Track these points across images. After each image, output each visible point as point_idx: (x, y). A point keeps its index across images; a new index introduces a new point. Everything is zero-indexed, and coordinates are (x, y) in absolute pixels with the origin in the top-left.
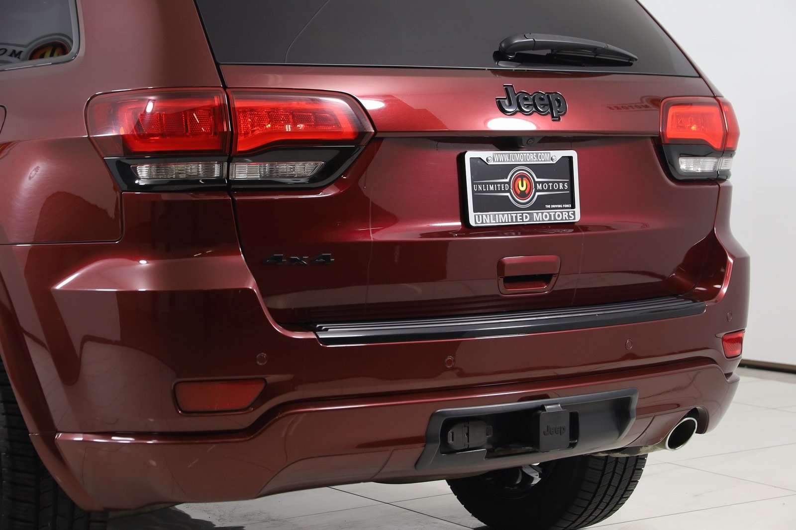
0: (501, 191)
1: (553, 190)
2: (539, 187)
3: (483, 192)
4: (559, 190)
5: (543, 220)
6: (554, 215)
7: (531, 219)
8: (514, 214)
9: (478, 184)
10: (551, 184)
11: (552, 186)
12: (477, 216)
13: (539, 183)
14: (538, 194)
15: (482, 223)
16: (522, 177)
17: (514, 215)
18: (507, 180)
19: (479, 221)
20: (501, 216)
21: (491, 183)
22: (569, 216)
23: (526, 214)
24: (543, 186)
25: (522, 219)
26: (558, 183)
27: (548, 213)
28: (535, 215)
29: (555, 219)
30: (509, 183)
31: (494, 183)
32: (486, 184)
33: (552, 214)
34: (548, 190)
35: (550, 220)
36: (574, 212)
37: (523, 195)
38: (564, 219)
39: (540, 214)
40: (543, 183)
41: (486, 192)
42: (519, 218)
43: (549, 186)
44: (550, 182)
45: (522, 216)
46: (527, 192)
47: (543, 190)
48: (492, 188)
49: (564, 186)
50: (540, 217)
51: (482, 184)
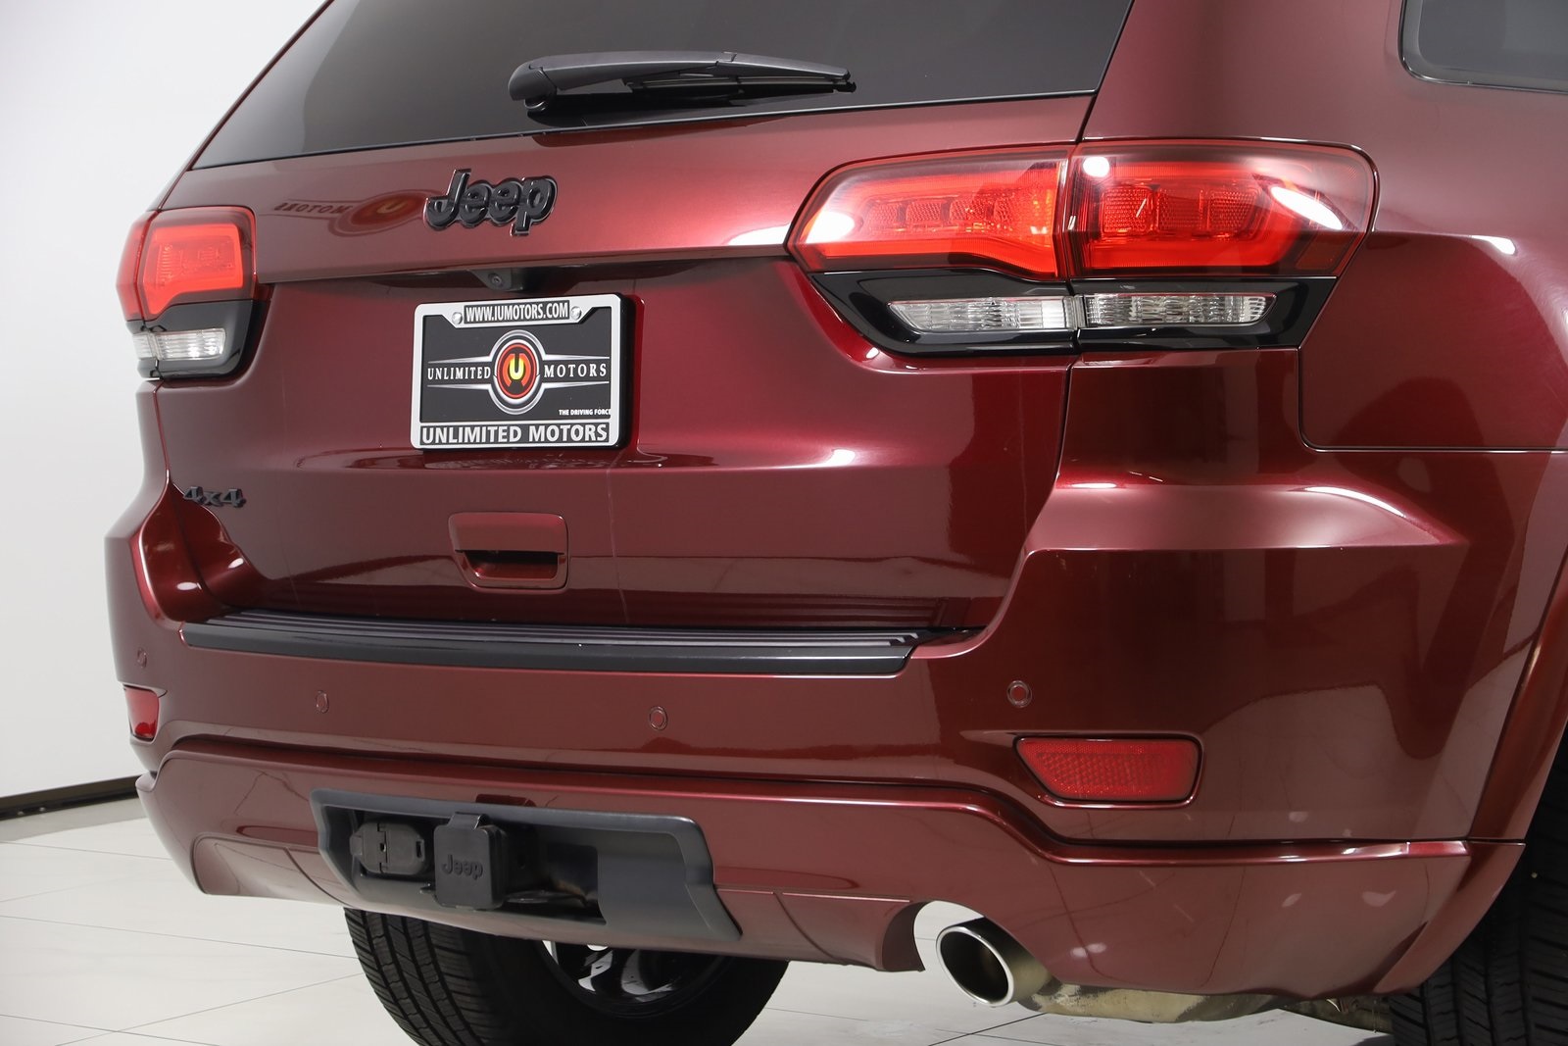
0: (476, 381)
1: (577, 378)
2: (549, 372)
3: (443, 381)
4: (588, 378)
5: (547, 441)
6: (569, 431)
7: (525, 438)
8: (492, 426)
9: (435, 366)
10: (572, 366)
11: (575, 370)
12: (425, 430)
13: (549, 363)
14: (545, 386)
15: (433, 443)
16: (517, 351)
17: (492, 430)
18: (489, 359)
19: (428, 438)
20: (468, 430)
21: (460, 365)
22: (597, 435)
23: (515, 428)
24: (555, 370)
25: (508, 437)
26: (587, 363)
27: (558, 425)
28: (532, 429)
29: (570, 440)
30: (491, 365)
31: (464, 365)
32: (449, 366)
33: (565, 428)
34: (566, 379)
35: (560, 440)
36: (607, 424)
37: (516, 388)
38: (587, 439)
39: (542, 428)
40: (556, 363)
41: (449, 382)
42: (501, 434)
43: (568, 370)
44: (572, 362)
45: (508, 431)
46: (524, 383)
47: (556, 379)
48: (459, 375)
49: (598, 371)
50: (543, 434)
51: (443, 366)
